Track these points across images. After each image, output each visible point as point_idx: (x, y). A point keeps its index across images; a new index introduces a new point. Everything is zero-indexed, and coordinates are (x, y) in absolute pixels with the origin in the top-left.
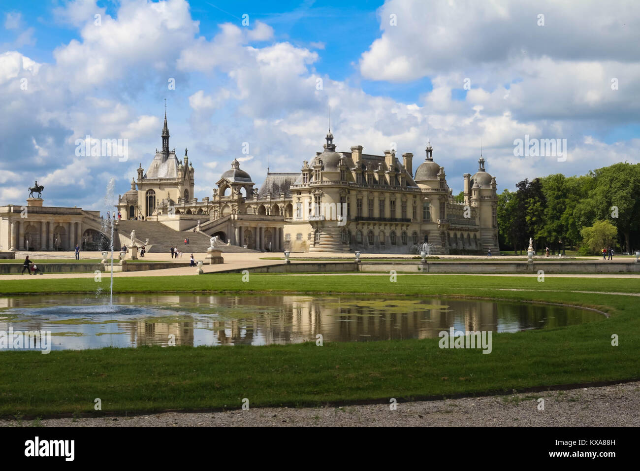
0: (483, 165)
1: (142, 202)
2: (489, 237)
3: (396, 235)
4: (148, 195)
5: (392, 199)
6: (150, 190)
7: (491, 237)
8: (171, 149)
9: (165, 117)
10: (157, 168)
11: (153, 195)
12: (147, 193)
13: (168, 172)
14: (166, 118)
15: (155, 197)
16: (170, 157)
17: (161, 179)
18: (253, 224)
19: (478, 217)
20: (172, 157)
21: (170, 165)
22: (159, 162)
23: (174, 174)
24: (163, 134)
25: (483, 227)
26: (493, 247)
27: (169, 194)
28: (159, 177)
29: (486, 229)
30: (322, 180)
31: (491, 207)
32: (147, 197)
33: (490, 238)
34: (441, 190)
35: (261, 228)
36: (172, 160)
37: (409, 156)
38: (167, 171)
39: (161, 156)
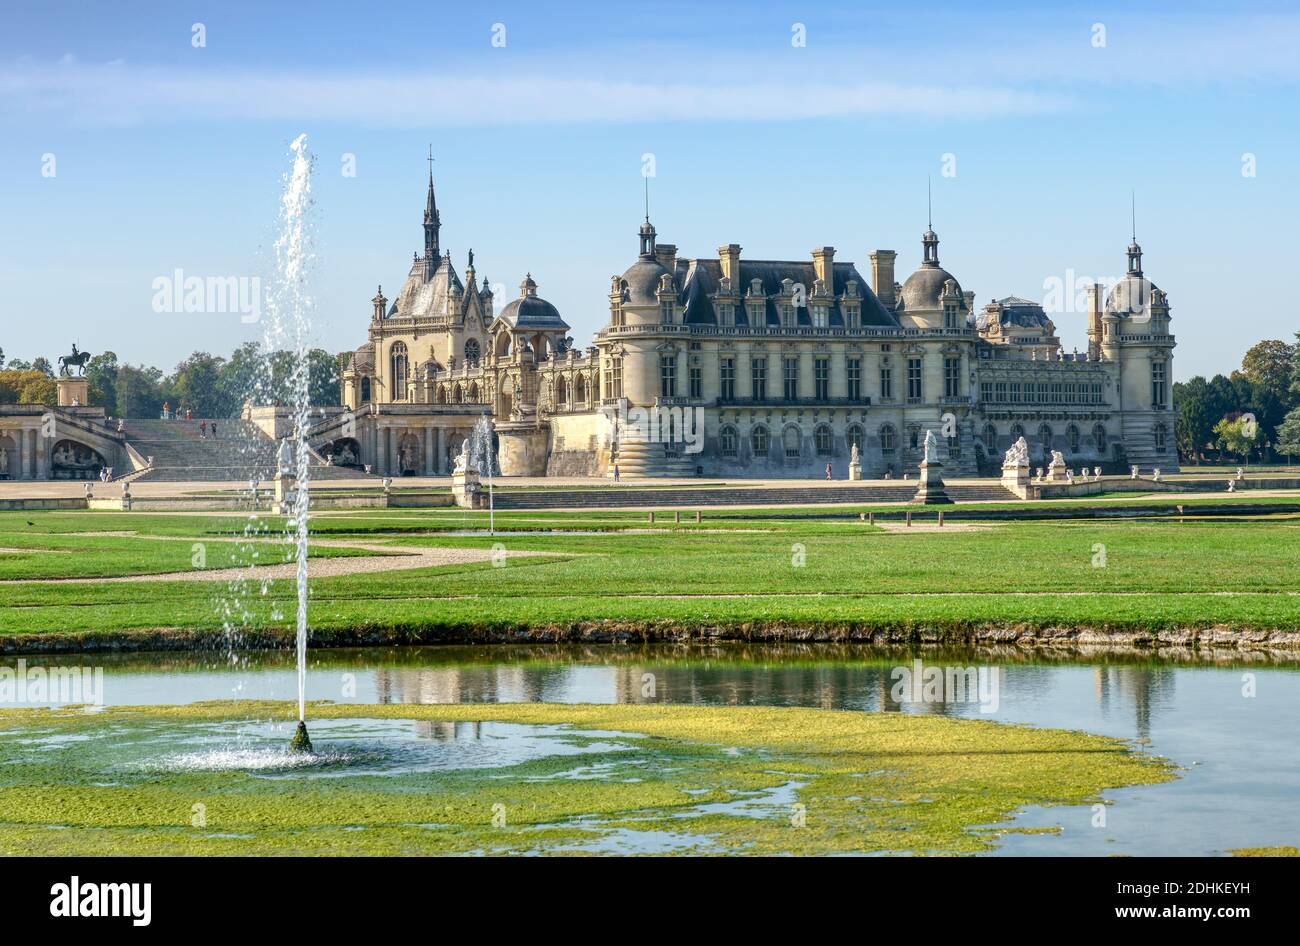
0: (1139, 260)
1: (383, 369)
2: (1142, 431)
3: (831, 435)
4: (396, 354)
5: (818, 357)
6: (397, 343)
7: (1148, 430)
8: (442, 253)
9: (429, 184)
10: (413, 294)
11: (403, 354)
12: (392, 350)
13: (432, 303)
14: (432, 186)
15: (406, 358)
16: (440, 271)
17: (416, 320)
18: (416, 423)
19: (1115, 384)
20: (444, 270)
21: (438, 288)
22: (418, 281)
23: (442, 307)
24: (426, 220)
25: (1127, 407)
26: (1154, 455)
27: (433, 351)
28: (415, 314)
29: (1136, 413)
30: (623, 323)
31: (1148, 361)
32: (392, 360)
33: (1145, 434)
34: (944, 332)
35: (436, 430)
36: (441, 279)
37: (885, 259)
38: (430, 300)
39: (423, 269)
